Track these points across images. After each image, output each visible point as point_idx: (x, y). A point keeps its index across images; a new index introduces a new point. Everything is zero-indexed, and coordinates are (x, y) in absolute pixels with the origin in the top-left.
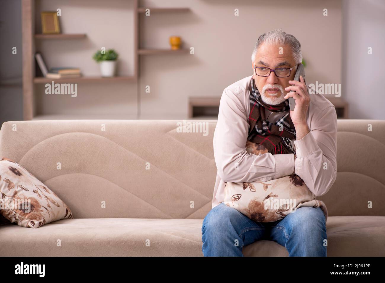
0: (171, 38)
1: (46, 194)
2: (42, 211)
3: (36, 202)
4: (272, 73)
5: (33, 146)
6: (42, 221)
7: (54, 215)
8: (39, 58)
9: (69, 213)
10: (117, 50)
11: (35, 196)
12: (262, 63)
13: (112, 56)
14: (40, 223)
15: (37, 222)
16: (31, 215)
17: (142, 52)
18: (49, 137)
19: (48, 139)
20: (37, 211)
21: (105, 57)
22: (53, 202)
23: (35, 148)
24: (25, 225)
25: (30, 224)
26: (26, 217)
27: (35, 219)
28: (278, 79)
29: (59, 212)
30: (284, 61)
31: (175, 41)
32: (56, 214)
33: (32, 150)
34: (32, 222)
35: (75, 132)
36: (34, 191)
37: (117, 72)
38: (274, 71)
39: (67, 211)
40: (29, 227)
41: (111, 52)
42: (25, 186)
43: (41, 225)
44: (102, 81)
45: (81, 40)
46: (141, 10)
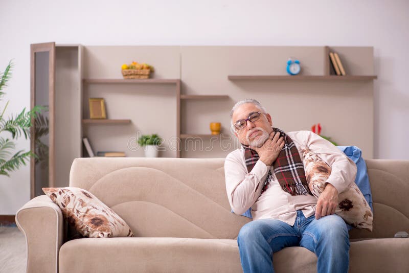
0: (211, 124)
1: (113, 215)
2: (110, 225)
3: (105, 218)
5: (100, 178)
6: (110, 233)
7: (120, 231)
8: (86, 141)
9: (131, 233)
10: (160, 135)
11: (104, 214)
14: (109, 235)
15: (106, 234)
16: (101, 228)
17: (183, 136)
18: (114, 170)
19: (113, 173)
20: (106, 225)
21: (149, 141)
22: (119, 221)
23: (103, 179)
24: (96, 236)
25: (100, 235)
26: (97, 229)
27: (105, 231)
29: (123, 229)
31: (215, 127)
32: (121, 231)
33: (100, 181)
34: (102, 233)
35: (136, 166)
36: (103, 211)
39: (130, 231)
40: (99, 237)
41: (155, 136)
42: (95, 206)
43: (109, 236)
45: (126, 125)
46: (183, 97)
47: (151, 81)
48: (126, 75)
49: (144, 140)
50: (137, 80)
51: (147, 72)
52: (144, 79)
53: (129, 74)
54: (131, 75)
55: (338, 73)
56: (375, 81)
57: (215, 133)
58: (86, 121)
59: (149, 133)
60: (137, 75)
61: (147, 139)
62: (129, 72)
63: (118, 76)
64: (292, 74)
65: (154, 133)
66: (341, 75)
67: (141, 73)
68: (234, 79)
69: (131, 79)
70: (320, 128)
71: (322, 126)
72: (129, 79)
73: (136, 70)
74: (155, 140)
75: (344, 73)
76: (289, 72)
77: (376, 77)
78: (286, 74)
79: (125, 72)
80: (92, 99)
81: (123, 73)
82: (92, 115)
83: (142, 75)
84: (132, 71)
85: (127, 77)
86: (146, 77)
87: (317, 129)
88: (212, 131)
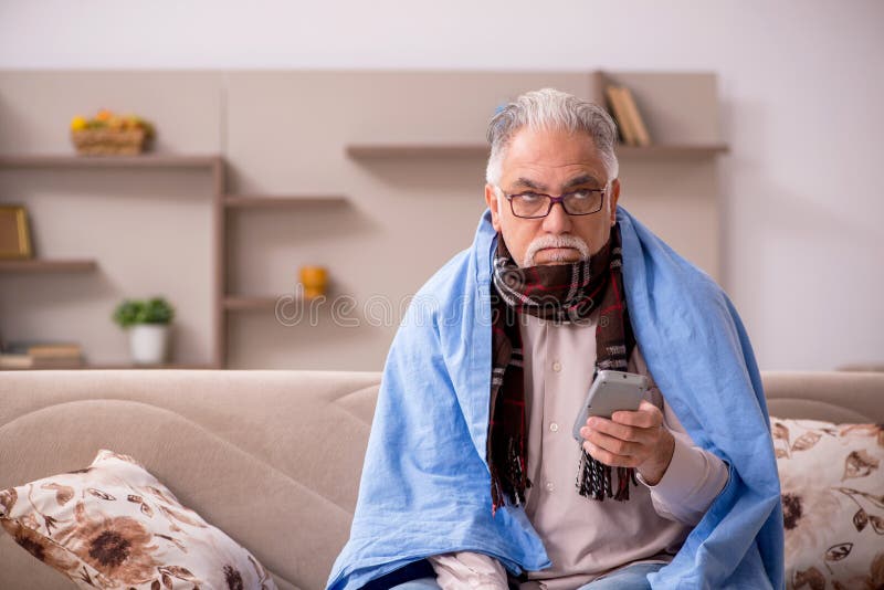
0: (303, 272)
4: (556, 208)
12: (528, 183)
17: (232, 303)
21: (142, 315)
28: (572, 221)
30: (584, 173)
31: (312, 278)
37: (172, 353)
38: (560, 201)
41: (157, 304)
45: (83, 275)
46: (231, 200)
47: (148, 159)
48: (84, 146)
49: (131, 313)
50: (110, 157)
51: (137, 136)
52: (130, 156)
53: (93, 141)
54: (96, 144)
55: (630, 138)
56: (723, 160)
57: (314, 296)
59: (142, 293)
60: (110, 144)
61: (136, 308)
62: (92, 136)
65: (156, 294)
66: (637, 144)
67: (122, 140)
68: (365, 157)
69: (96, 154)
72: (89, 155)
73: (108, 133)
74: (158, 314)
75: (643, 139)
77: (725, 150)
79: (82, 137)
81: (75, 141)
83: (124, 144)
84: (100, 135)
85: (86, 150)
86: (135, 150)
88: (307, 287)
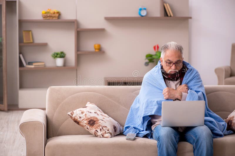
0: (95, 45)
4: (174, 65)
8: (21, 56)
10: (65, 52)
12: (169, 60)
13: (62, 55)
17: (79, 53)
21: (59, 56)
28: (176, 67)
31: (97, 47)
37: (65, 64)
38: (175, 64)
41: (62, 53)
44: (57, 69)
45: (44, 46)
46: (78, 29)
47: (59, 20)
48: (45, 17)
49: (56, 55)
50: (51, 20)
51: (57, 15)
52: (55, 19)
53: (47, 16)
54: (48, 17)
55: (169, 15)
56: (190, 20)
57: (97, 50)
58: (22, 44)
59: (59, 51)
60: (51, 17)
61: (57, 54)
62: (47, 15)
63: (40, 17)
64: (142, 16)
65: (62, 51)
66: (171, 16)
67: (54, 16)
68: (108, 19)
69: (48, 19)
70: (158, 47)
71: (159, 46)
72: (46, 19)
73: (51, 14)
75: (172, 15)
76: (140, 14)
77: (191, 18)
78: (139, 16)
79: (44, 15)
80: (24, 31)
81: (43, 16)
82: (25, 41)
83: (54, 17)
84: (49, 15)
85: (45, 18)
86: (57, 18)
87: (156, 48)
88: (95, 49)
